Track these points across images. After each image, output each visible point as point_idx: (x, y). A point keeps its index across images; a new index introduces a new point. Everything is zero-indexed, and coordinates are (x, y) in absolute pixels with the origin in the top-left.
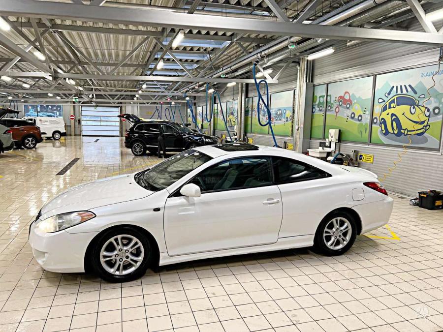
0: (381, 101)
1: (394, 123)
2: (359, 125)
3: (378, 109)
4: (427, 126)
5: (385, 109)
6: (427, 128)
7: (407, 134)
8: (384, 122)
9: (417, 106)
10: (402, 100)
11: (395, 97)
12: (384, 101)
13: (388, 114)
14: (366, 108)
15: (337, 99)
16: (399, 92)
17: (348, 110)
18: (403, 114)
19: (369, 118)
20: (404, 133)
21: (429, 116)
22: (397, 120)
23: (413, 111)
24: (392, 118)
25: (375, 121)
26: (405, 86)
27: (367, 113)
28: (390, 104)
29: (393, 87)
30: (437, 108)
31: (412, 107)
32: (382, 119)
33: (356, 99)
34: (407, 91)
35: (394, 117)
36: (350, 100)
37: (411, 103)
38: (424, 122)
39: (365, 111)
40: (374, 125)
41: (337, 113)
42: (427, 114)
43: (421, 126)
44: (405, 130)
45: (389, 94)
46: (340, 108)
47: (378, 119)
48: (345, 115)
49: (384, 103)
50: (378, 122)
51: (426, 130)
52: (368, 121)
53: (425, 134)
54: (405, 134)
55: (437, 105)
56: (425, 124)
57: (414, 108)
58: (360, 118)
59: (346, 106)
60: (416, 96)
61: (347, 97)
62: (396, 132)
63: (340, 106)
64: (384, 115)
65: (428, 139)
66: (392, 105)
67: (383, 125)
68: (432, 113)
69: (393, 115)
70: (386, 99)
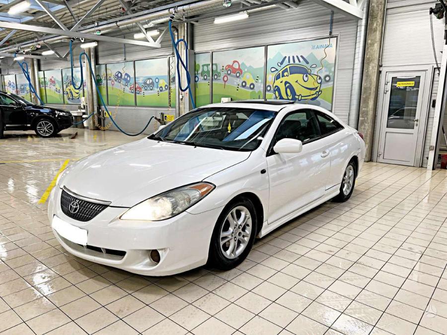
0: (273, 70)
1: (288, 90)
2: (251, 93)
3: (271, 77)
4: (319, 91)
5: (278, 77)
6: (320, 93)
7: (301, 99)
8: (279, 90)
9: (310, 74)
10: (295, 70)
11: (288, 67)
12: (277, 70)
13: (281, 82)
14: (258, 77)
15: (224, 68)
16: (292, 62)
17: (238, 79)
18: (297, 82)
19: (262, 86)
20: (298, 99)
21: (321, 83)
22: (291, 87)
23: (306, 79)
24: (285, 85)
25: (269, 88)
26: (297, 56)
27: (260, 81)
28: (283, 73)
29: (286, 57)
30: (327, 76)
31: (305, 75)
32: (276, 86)
33: (246, 67)
34: (299, 61)
35: (287, 85)
36: (239, 69)
37: (304, 71)
38: (317, 88)
39: (257, 80)
40: (267, 93)
41: (225, 81)
42: (319, 81)
43: (313, 92)
44: (299, 96)
45: (282, 63)
46: (228, 77)
47: (272, 87)
48: (235, 83)
49: (277, 72)
50: (272, 89)
51: (319, 95)
52: (262, 89)
53: (318, 99)
54: (300, 99)
55: (327, 73)
56: (318, 90)
57: (306, 76)
58: (252, 86)
59: (235, 75)
60: (308, 66)
61: (236, 66)
62: (290, 98)
63: (229, 74)
64: (278, 83)
65: (321, 102)
66: (286, 74)
67: (277, 92)
68: (323, 80)
69: (286, 83)
70: (279, 69)
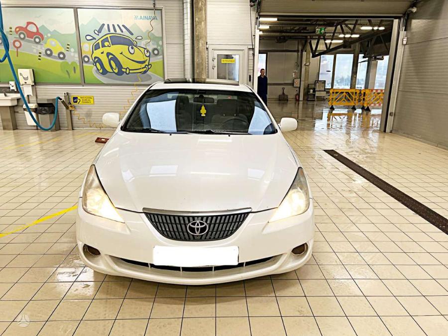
0: (89, 38)
1: (112, 62)
2: (62, 63)
3: (87, 47)
4: (149, 65)
5: (97, 47)
6: (150, 66)
7: (129, 73)
8: (100, 61)
9: (136, 46)
10: (117, 40)
11: (108, 36)
12: (94, 38)
13: (102, 53)
14: (68, 45)
15: (13, 30)
16: (112, 31)
17: (39, 46)
18: (121, 53)
19: (77, 55)
20: (126, 72)
21: (149, 56)
22: (115, 59)
23: (132, 51)
24: (108, 57)
25: (86, 59)
27: (72, 50)
28: (103, 42)
29: (104, 25)
30: (155, 49)
31: (130, 47)
32: (95, 58)
33: (50, 32)
35: (110, 56)
36: (38, 33)
37: (129, 43)
38: (144, 62)
39: (68, 48)
40: (85, 64)
41: (17, 48)
42: (148, 54)
43: (143, 65)
44: (126, 69)
45: (99, 31)
46: (21, 41)
47: (90, 58)
48: (35, 51)
49: (94, 41)
50: (91, 60)
51: (148, 69)
52: (77, 58)
53: (149, 72)
54: (128, 72)
55: (155, 47)
56: (147, 63)
57: (132, 48)
58: (62, 56)
59: (33, 40)
60: (133, 37)
61: (32, 29)
62: (116, 71)
63: (23, 39)
64: (97, 53)
65: (152, 76)
66: (106, 44)
67: (98, 64)
68: (152, 54)
69: (108, 54)
70: (97, 37)
